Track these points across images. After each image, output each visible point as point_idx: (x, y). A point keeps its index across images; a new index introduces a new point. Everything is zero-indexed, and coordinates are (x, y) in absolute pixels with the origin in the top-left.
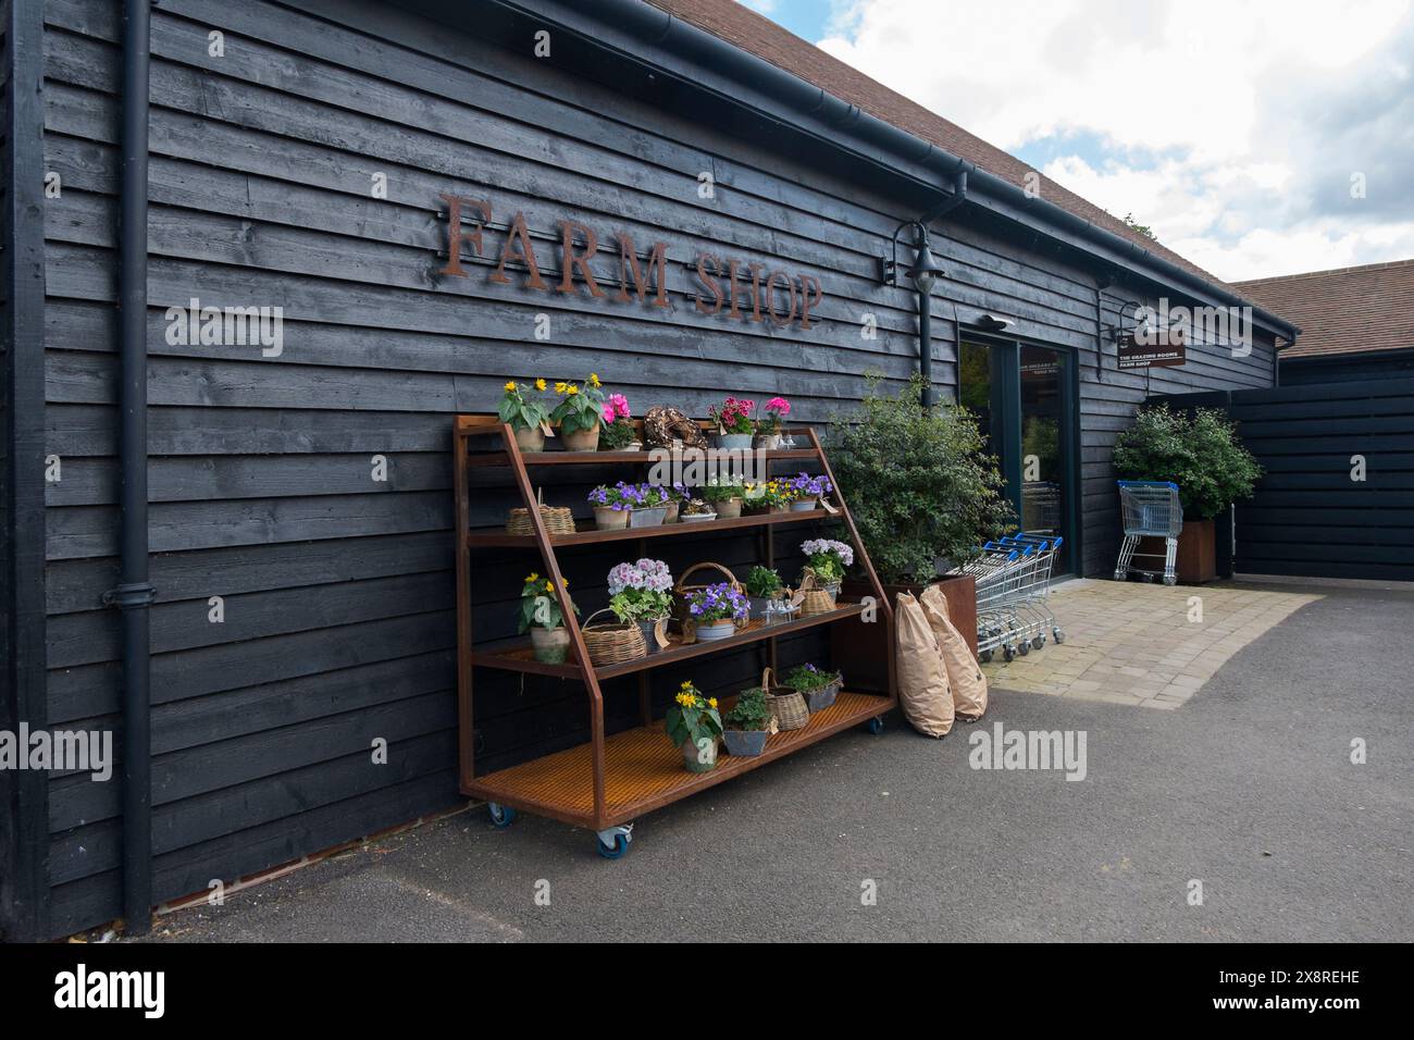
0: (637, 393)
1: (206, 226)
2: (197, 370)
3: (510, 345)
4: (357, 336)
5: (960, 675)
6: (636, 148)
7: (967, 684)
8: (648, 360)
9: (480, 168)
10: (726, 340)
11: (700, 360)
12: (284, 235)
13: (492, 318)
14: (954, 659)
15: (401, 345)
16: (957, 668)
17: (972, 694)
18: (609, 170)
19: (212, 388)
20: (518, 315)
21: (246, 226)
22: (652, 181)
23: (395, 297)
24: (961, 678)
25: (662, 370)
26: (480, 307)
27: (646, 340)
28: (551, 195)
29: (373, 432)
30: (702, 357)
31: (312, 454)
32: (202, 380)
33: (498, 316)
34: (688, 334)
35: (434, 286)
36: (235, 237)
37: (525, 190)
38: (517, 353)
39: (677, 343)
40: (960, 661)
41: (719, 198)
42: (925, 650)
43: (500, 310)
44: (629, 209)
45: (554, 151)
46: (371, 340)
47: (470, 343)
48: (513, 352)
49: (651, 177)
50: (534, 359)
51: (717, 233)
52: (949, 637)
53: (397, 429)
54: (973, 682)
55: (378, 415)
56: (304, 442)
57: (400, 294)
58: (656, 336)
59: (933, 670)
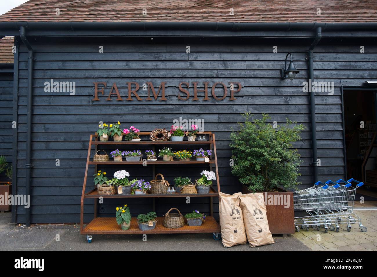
0: (155, 125)
1: (45, 98)
2: (42, 125)
3: (114, 115)
4: (74, 116)
5: (250, 228)
6: (155, 57)
7: (252, 232)
8: (161, 115)
9: (105, 74)
10: (193, 107)
11: (182, 114)
12: (60, 97)
13: (108, 109)
14: (249, 221)
15: (84, 117)
16: (250, 225)
17: (253, 237)
18: (146, 66)
19: (45, 129)
20: (116, 107)
21: (52, 97)
22: (161, 65)
23: (83, 107)
24: (251, 229)
25: (166, 118)
26: (105, 107)
27: (160, 110)
28: (126, 76)
29: (78, 136)
30: (182, 113)
31: (64, 141)
32: (43, 127)
33: (110, 108)
34: (177, 106)
35: (92, 103)
36: (50, 99)
37: (118, 77)
38: (116, 117)
39: (172, 110)
40: (251, 223)
41: (191, 65)
42: (225, 214)
43: (111, 107)
44: (153, 75)
45: (127, 65)
46: (78, 117)
47: (103, 115)
48: (114, 116)
49: (162, 64)
50: (121, 118)
51: (189, 75)
52: (247, 213)
53: (83, 136)
54: (255, 232)
55: (79, 133)
56: (62, 139)
57: (85, 106)
58: (164, 108)
59: (227, 222)
